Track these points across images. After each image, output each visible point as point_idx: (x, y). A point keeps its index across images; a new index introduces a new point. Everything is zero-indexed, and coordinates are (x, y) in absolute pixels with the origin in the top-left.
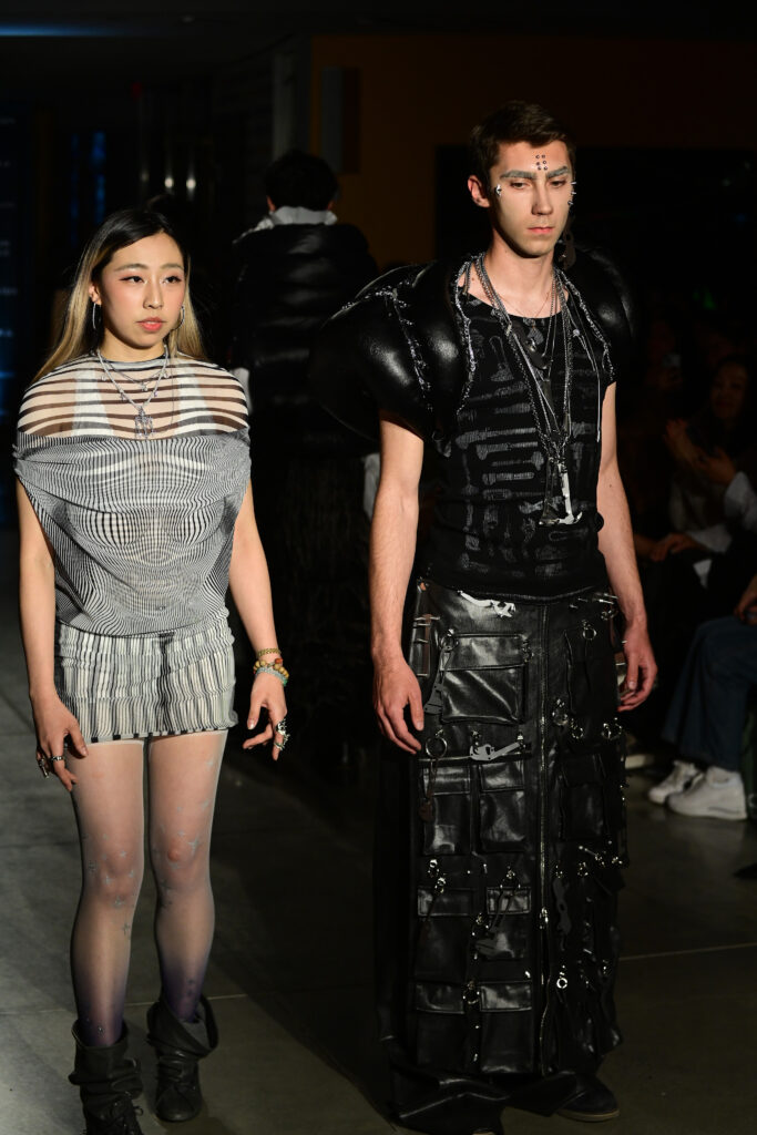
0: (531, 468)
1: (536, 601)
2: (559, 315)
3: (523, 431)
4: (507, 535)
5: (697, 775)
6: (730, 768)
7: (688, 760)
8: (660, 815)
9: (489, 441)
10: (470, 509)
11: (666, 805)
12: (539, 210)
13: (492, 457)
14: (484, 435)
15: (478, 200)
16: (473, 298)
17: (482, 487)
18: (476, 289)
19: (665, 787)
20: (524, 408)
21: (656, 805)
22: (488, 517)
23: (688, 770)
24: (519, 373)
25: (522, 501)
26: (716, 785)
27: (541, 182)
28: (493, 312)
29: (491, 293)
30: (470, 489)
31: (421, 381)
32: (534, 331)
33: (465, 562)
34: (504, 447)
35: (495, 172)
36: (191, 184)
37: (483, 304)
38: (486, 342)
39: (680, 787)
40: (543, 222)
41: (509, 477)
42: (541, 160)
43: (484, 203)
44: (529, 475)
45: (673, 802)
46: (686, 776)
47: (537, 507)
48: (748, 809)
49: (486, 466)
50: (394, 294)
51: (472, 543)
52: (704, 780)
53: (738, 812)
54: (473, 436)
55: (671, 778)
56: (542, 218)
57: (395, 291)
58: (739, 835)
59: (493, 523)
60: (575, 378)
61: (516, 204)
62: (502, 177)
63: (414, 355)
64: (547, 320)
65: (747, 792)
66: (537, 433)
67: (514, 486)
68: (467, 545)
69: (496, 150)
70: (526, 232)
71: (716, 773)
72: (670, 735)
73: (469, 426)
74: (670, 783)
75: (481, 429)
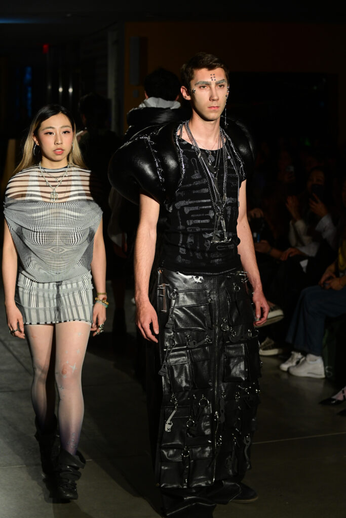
0: (208, 217)
1: (212, 275)
2: (222, 149)
3: (205, 201)
4: (198, 248)
5: (302, 358)
6: (317, 354)
7: (298, 351)
8: (285, 376)
9: (190, 205)
10: (181, 236)
11: (288, 372)
12: (213, 99)
13: (191, 212)
14: (188, 203)
15: (185, 97)
16: (184, 141)
17: (187, 226)
18: (185, 137)
19: (287, 364)
20: (206, 190)
21: (284, 371)
22: (189, 240)
23: (298, 356)
24: (204, 175)
25: (204, 232)
26: (311, 362)
27: (213, 86)
28: (193, 147)
29: (192, 139)
30: (181, 227)
31: (160, 178)
32: (211, 156)
33: (179, 259)
34: (197, 208)
35: (192, 83)
36: (71, 90)
37: (188, 144)
38: (189, 161)
39: (294, 364)
40: (214, 104)
41: (199, 221)
42: (213, 76)
43: (188, 98)
44: (207, 221)
45: (292, 370)
46: (297, 358)
47: (211, 235)
48: (325, 373)
49: (189, 217)
50: (148, 138)
51: (182, 250)
52: (305, 360)
53: (321, 375)
54: (182, 203)
55: (290, 359)
56: (214, 102)
57: (149, 137)
58: (321, 385)
59: (192, 242)
60: (228, 178)
61: (202, 96)
62: (195, 85)
63: (157, 166)
64: (216, 151)
65: (325, 365)
66: (211, 202)
67: (200, 225)
68: (180, 251)
69: (192, 73)
70: (207, 109)
71: (311, 357)
72: (289, 339)
73: (181, 199)
74: (290, 362)
75: (186, 200)
